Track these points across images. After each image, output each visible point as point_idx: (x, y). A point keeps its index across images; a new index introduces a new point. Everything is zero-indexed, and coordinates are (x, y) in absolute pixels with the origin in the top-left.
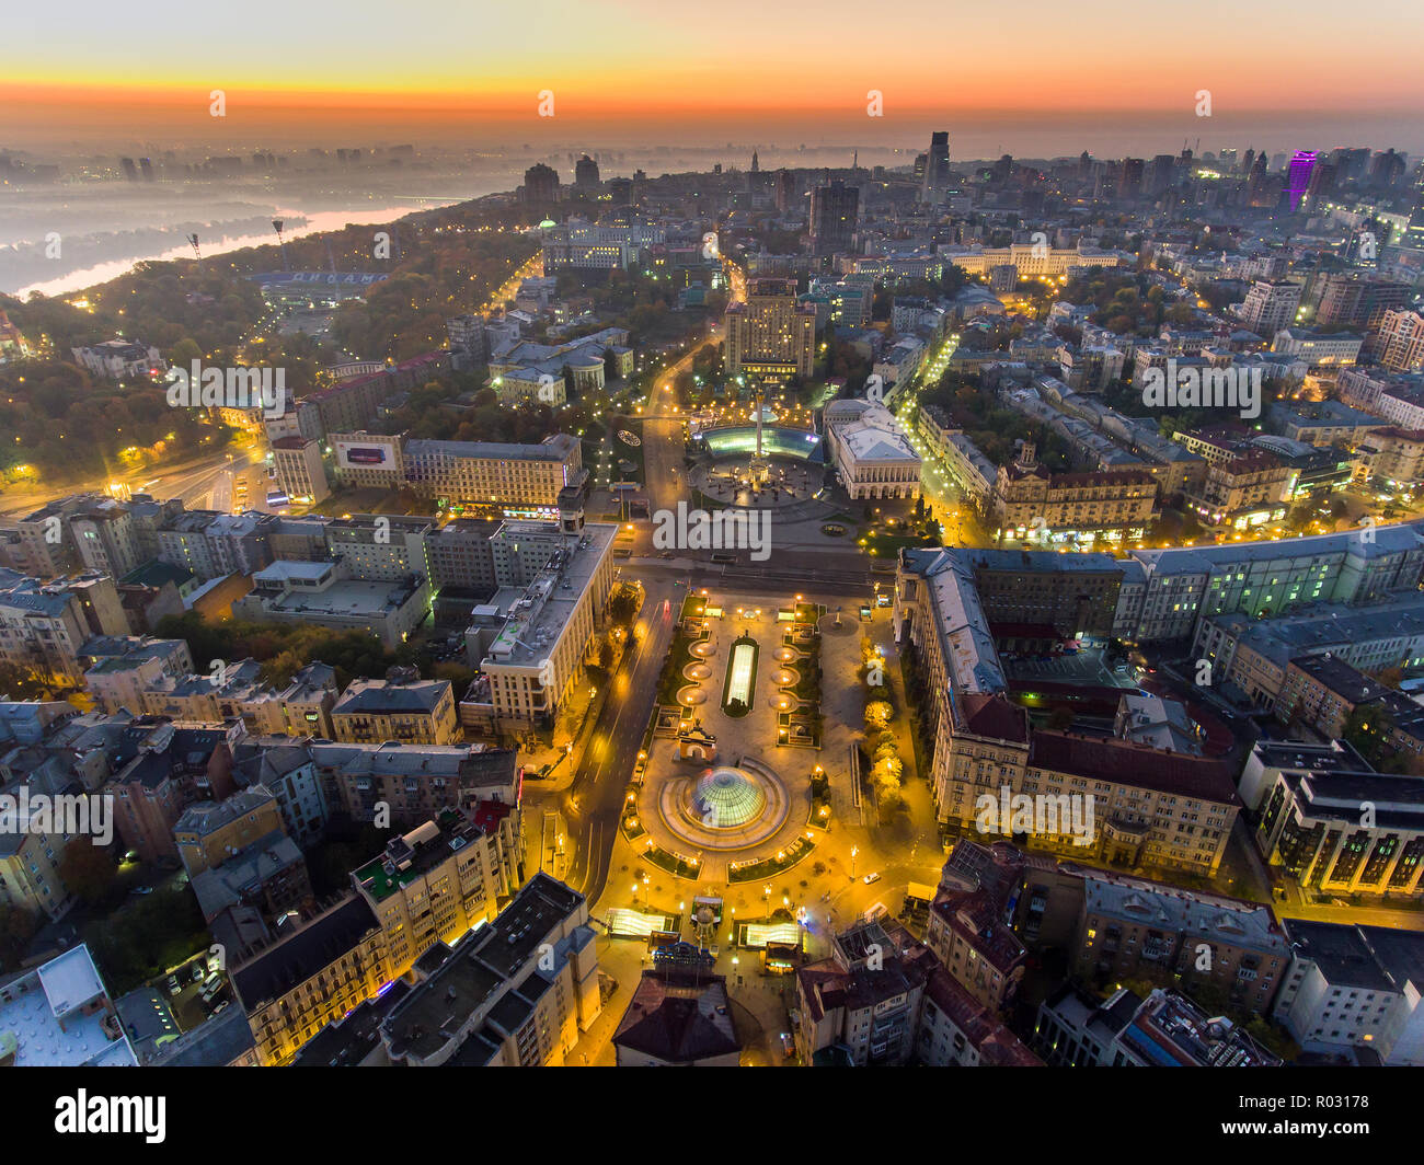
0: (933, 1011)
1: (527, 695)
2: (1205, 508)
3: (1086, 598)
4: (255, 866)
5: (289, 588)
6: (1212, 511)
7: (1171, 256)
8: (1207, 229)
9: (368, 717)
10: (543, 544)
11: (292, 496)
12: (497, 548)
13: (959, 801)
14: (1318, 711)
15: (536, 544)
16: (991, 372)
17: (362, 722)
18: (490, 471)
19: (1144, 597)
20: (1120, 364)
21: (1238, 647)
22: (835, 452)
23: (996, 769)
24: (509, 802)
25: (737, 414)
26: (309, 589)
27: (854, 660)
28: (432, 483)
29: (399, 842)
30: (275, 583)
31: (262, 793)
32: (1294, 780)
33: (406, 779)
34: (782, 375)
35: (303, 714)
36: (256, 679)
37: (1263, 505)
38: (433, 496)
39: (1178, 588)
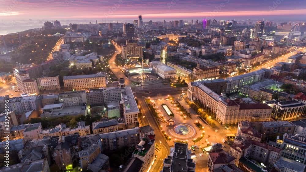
1: (134, 119)
2: (225, 73)
3: (222, 87)
4: (100, 162)
5: (53, 110)
6: (227, 73)
7: (194, 35)
8: (197, 31)
9: (102, 129)
10: (116, 92)
11: (29, 94)
13: (227, 120)
14: (266, 97)
15: (114, 92)
16: (177, 55)
17: (101, 130)
18: (87, 81)
19: (231, 85)
20: (199, 52)
21: (249, 90)
22: (156, 71)
23: (234, 112)
24: (153, 135)
25: (133, 66)
26: (58, 110)
27: (186, 104)
28: (71, 85)
29: (138, 146)
30: (49, 110)
31: (97, 145)
32: (277, 104)
33: (125, 137)
34: (136, 59)
35: (85, 132)
36: (67, 127)
37: (234, 71)
38: (72, 89)
39: (235, 83)
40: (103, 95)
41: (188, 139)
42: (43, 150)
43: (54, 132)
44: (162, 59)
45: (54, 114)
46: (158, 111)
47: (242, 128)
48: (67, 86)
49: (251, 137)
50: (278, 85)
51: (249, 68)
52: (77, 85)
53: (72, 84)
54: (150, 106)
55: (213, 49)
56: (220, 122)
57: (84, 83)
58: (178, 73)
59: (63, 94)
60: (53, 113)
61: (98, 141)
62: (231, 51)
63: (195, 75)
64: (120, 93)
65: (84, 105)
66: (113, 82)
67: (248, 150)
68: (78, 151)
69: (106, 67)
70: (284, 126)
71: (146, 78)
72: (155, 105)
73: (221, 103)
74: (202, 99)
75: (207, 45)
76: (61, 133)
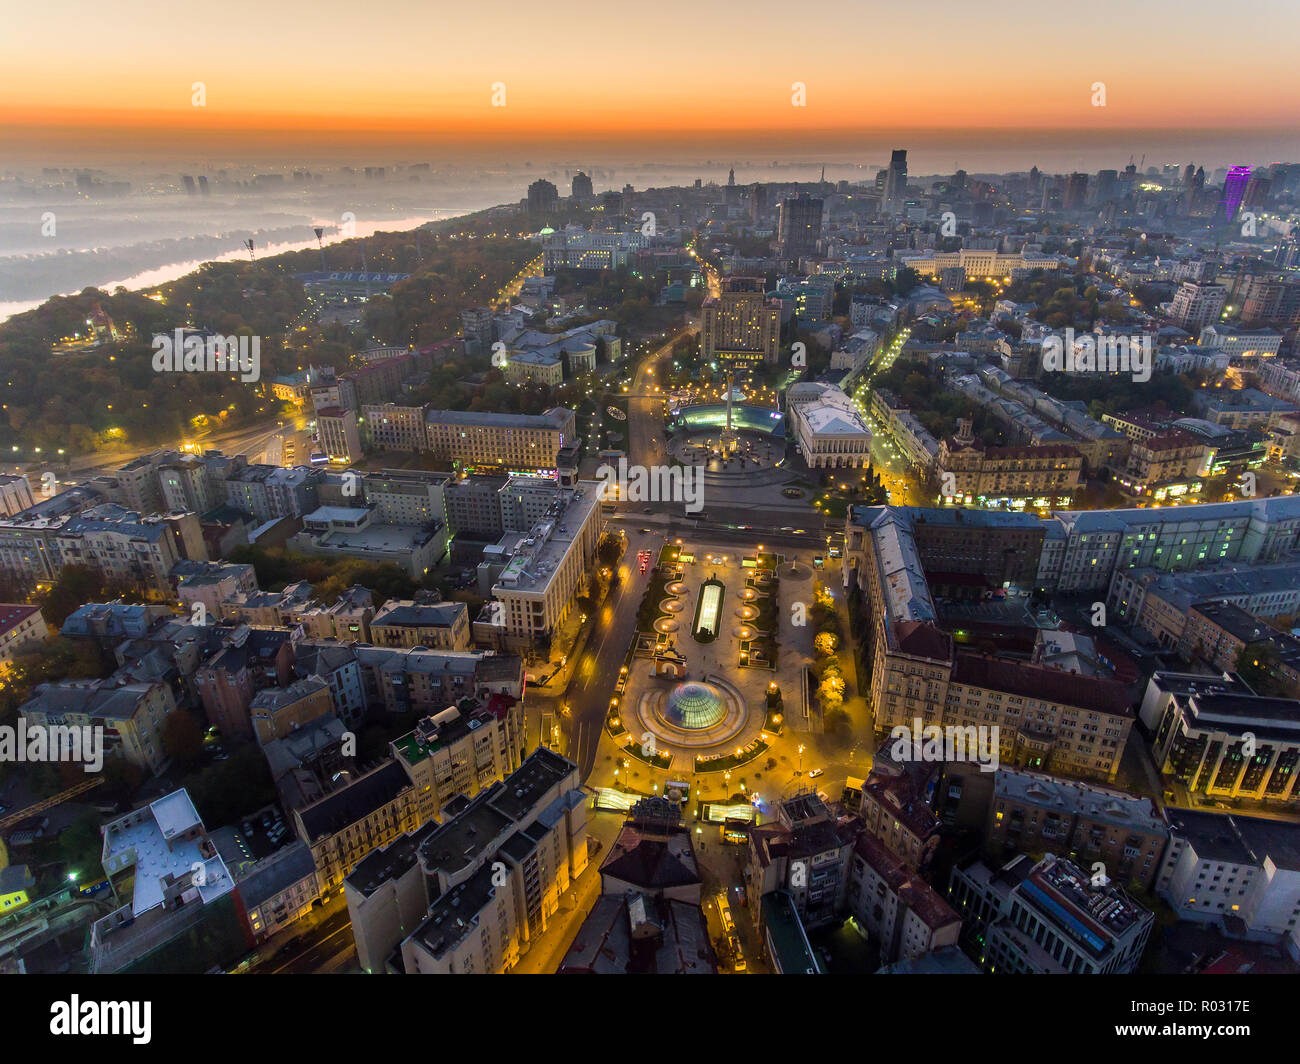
0: (860, 866)
1: (529, 617)
2: (1128, 480)
4: (313, 739)
6: (1134, 483)
8: (1144, 236)
9: (400, 629)
11: (332, 457)
12: (505, 499)
15: (537, 496)
17: (394, 632)
18: (498, 437)
19: (1065, 552)
23: (924, 684)
24: (513, 695)
25: (710, 394)
26: (349, 530)
28: (448, 447)
29: (429, 719)
30: (323, 524)
31: (321, 681)
32: (1183, 700)
33: (433, 676)
34: (751, 362)
35: (347, 626)
36: (310, 597)
37: (1182, 479)
38: (450, 458)
40: (499, 501)
41: (684, 748)
45: (327, 541)
46: (670, 603)
47: (876, 768)
48: (437, 446)
49: (891, 817)
52: (465, 448)
53: (450, 440)
54: (657, 577)
56: (872, 716)
60: (327, 537)
63: (942, 474)
65: (431, 528)
69: (607, 385)
71: (733, 453)
72: (678, 576)
73: (884, 630)
76: (280, 614)
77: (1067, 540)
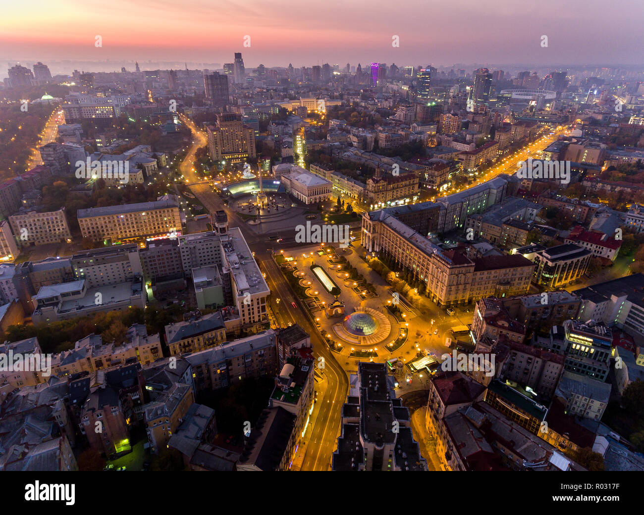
0: (515, 355)
2: (430, 185)
3: (430, 219)
4: (195, 424)
5: (61, 299)
6: (433, 186)
7: (358, 100)
8: (362, 91)
10: (209, 243)
12: (183, 250)
13: (450, 294)
15: (205, 244)
17: (186, 344)
18: (136, 219)
19: (446, 214)
20: (373, 139)
21: (482, 223)
22: (289, 186)
23: (463, 277)
24: (309, 346)
25: (237, 177)
26: (76, 297)
27: (362, 262)
28: (98, 231)
29: (279, 377)
30: (52, 299)
31: (184, 385)
32: (541, 254)
33: (245, 356)
34: (242, 158)
35: (149, 351)
36: (105, 342)
37: (445, 182)
38: (100, 239)
39: (455, 209)
40: (179, 252)
41: (376, 345)
42: (55, 414)
43: (74, 361)
44: (297, 157)
45: (65, 308)
46: (304, 282)
47: (486, 315)
48: (89, 232)
49: (504, 332)
50: (533, 211)
51: (472, 172)
52: (112, 230)
53: (100, 227)
54: (286, 272)
55: (400, 132)
56: (435, 301)
57: (130, 223)
58: (335, 189)
59: (84, 256)
60: (62, 305)
61: (185, 375)
62: (434, 136)
63: (372, 195)
64: (218, 247)
65: (136, 281)
66: (196, 218)
67: (504, 364)
68: (141, 404)
69: (175, 180)
70: (561, 302)
71: (268, 205)
72: (296, 268)
73: (438, 259)
74: (394, 251)
75: (386, 124)
76: (93, 361)
77: (446, 209)
